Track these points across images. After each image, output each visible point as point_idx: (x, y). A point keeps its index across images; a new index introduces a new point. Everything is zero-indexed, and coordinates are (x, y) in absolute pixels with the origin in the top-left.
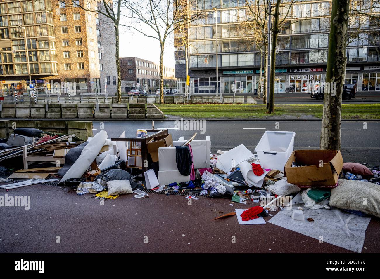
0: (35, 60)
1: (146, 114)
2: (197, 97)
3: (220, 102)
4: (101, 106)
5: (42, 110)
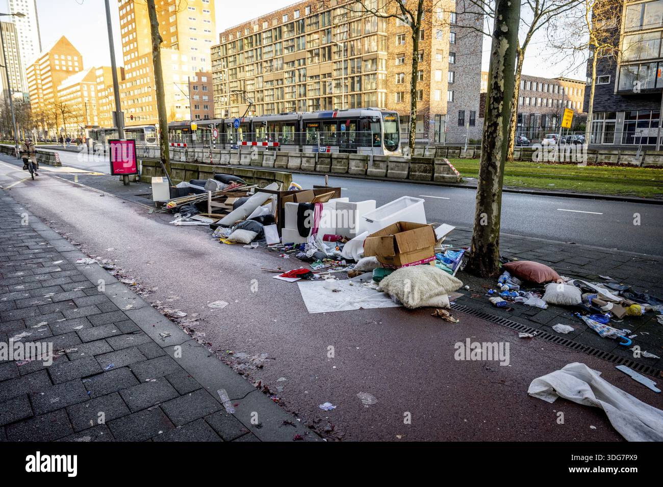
0: (358, 89)
1: (433, 174)
3: (634, 162)
4: (376, 159)
5: (313, 161)
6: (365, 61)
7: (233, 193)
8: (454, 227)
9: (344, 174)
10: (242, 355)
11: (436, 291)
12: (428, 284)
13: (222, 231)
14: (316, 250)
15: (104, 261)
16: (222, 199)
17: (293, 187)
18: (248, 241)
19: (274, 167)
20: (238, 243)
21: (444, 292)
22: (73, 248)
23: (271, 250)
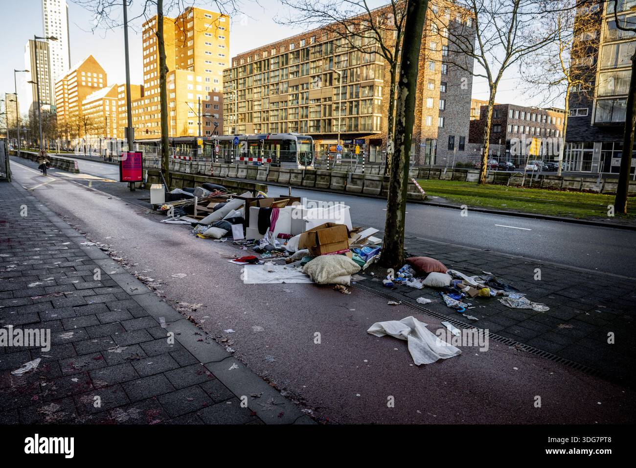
0: (356, 113)
2: (552, 177)
3: (595, 189)
4: (354, 176)
5: (300, 176)
6: (362, 87)
7: (216, 200)
8: (378, 231)
9: (324, 188)
10: (184, 304)
11: (340, 272)
12: (334, 267)
13: (201, 228)
14: (268, 244)
15: (102, 245)
16: (205, 205)
17: (260, 195)
18: (219, 236)
19: (266, 181)
20: (211, 237)
21: (346, 273)
22: (80, 235)
23: (235, 244)
